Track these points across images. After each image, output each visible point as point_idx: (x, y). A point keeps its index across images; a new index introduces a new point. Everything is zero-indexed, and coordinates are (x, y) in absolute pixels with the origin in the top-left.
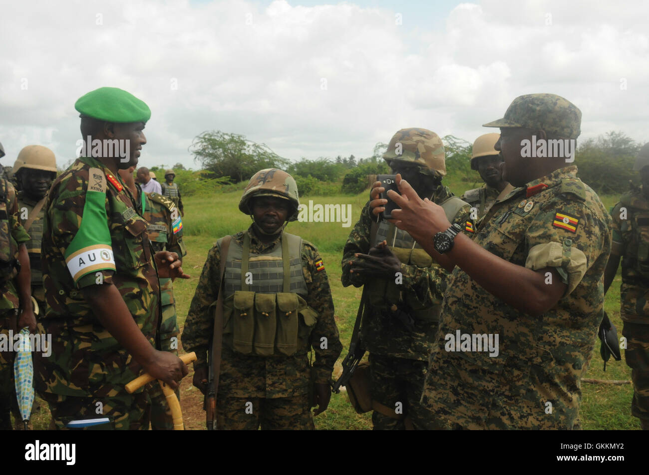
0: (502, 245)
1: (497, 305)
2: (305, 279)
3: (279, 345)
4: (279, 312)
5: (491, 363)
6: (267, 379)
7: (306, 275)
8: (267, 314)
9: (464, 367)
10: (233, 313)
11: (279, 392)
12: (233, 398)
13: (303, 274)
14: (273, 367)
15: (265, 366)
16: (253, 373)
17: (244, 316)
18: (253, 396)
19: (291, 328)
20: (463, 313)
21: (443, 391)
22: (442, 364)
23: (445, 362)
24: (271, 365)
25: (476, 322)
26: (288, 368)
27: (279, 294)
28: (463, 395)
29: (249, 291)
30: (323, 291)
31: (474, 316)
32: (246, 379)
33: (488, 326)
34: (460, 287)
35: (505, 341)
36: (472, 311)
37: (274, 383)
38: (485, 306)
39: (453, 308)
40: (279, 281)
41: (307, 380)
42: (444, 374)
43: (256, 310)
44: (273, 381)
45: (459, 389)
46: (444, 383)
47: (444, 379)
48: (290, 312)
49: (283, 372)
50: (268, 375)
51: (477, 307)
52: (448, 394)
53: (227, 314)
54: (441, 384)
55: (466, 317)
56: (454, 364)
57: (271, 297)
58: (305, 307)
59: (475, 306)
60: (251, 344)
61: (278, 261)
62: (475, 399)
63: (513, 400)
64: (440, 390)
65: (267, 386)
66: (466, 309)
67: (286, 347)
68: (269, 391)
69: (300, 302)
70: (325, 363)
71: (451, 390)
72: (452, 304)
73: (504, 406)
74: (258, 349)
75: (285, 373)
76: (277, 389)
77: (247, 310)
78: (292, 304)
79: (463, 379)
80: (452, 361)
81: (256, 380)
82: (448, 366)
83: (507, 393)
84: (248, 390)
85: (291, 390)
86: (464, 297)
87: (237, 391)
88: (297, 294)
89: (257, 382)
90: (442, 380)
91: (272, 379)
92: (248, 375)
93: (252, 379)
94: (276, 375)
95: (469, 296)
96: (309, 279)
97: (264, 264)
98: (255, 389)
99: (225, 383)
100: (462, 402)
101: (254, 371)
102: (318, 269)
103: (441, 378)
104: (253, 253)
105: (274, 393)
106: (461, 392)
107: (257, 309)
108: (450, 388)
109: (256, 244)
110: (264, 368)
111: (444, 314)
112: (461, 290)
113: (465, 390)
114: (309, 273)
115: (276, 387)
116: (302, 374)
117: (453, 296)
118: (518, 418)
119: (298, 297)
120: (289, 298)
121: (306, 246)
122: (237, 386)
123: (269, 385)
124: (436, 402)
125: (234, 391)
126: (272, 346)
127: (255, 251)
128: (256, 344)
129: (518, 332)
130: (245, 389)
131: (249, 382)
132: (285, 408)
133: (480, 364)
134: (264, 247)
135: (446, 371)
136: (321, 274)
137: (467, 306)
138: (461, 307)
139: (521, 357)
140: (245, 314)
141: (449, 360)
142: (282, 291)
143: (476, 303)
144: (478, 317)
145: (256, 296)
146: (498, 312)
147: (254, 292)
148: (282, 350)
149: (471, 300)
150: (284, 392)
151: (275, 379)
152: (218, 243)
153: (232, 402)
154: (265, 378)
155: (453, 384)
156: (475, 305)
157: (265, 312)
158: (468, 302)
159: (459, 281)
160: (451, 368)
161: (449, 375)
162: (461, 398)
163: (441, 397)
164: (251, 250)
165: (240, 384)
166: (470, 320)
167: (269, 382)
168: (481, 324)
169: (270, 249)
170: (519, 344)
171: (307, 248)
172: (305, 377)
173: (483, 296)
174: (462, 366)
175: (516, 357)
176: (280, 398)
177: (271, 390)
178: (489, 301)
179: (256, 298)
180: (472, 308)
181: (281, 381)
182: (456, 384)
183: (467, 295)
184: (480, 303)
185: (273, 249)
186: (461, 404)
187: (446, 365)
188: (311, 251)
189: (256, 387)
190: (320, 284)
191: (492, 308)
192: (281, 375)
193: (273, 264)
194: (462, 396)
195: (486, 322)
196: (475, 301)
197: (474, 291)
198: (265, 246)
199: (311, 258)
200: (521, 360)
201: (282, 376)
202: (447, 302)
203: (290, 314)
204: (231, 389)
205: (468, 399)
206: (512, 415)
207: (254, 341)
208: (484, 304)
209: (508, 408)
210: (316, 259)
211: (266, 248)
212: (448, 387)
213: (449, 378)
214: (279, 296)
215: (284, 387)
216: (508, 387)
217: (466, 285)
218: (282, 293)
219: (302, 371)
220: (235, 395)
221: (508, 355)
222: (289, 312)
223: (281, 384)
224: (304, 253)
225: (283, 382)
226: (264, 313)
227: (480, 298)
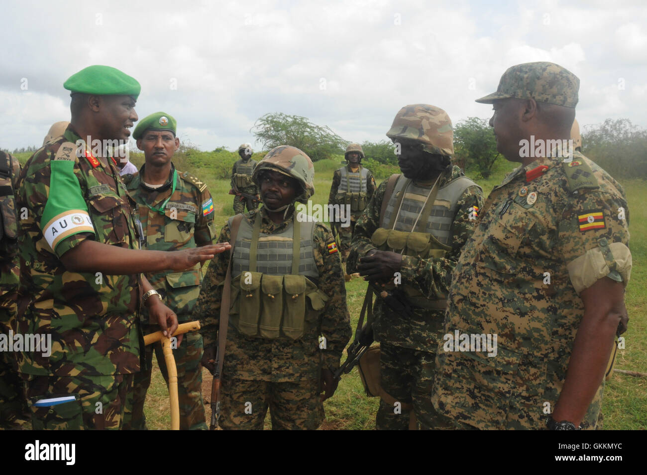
0: (504, 240)
1: (506, 301)
2: (316, 261)
3: (285, 328)
4: (285, 294)
5: (505, 363)
6: (273, 362)
7: (317, 258)
8: (273, 297)
9: (477, 369)
10: (239, 293)
11: (285, 376)
12: (239, 380)
13: (314, 257)
14: (279, 350)
15: (271, 349)
16: (260, 356)
17: (249, 297)
18: (258, 379)
19: (298, 312)
20: (470, 312)
21: (460, 395)
22: (455, 367)
23: (458, 365)
24: (277, 348)
25: (485, 320)
26: (295, 352)
27: (287, 276)
28: (480, 397)
29: (257, 271)
30: (334, 274)
31: (482, 315)
32: (252, 362)
33: (498, 324)
34: (465, 284)
35: (517, 339)
36: (479, 310)
37: (280, 367)
38: (493, 303)
39: (460, 306)
40: (288, 263)
41: (317, 365)
42: (459, 377)
43: (261, 292)
44: (280, 364)
45: (476, 391)
46: (460, 387)
47: (460, 382)
48: (297, 295)
49: (289, 355)
50: (274, 359)
51: (484, 305)
52: (465, 397)
53: (235, 294)
54: (457, 388)
55: (473, 316)
56: (468, 366)
57: (278, 279)
58: (314, 290)
59: (482, 304)
60: (256, 325)
61: (288, 242)
62: (492, 401)
63: (531, 400)
64: (456, 395)
65: (273, 369)
66: (473, 308)
67: (292, 330)
68: (274, 375)
69: (308, 284)
70: (332, 349)
71: (468, 393)
72: (458, 303)
73: (521, 408)
74: (263, 332)
75: (292, 357)
76: (284, 373)
77: (253, 291)
78: (300, 287)
79: (478, 381)
80: (466, 362)
81: (262, 362)
82: (462, 369)
83: (524, 394)
84: (254, 372)
85: (298, 375)
86: (470, 295)
87: (242, 373)
88: (306, 276)
89: (263, 365)
90: (458, 383)
91: (278, 363)
92: (254, 357)
93: (258, 362)
94: (282, 359)
95: (475, 294)
96: (319, 262)
97: (273, 244)
98: (261, 372)
99: (231, 364)
100: (480, 405)
101: (260, 353)
102: (330, 251)
103: (456, 382)
104: (263, 232)
105: (280, 378)
106: (478, 395)
107: (263, 290)
108: (467, 391)
109: (267, 223)
110: (269, 351)
111: (450, 313)
112: (466, 288)
113: (482, 392)
114: (321, 255)
115: (283, 371)
116: (310, 358)
117: (459, 294)
118: (538, 419)
119: (306, 279)
120: (297, 281)
121: (319, 228)
122: (243, 367)
123: (275, 369)
124: (454, 407)
125: (239, 372)
126: (278, 328)
127: (265, 231)
128: (261, 326)
129: (530, 328)
130: (250, 371)
131: (255, 365)
132: (292, 392)
133: (493, 365)
134: (275, 228)
135: (460, 374)
136: (333, 257)
137: (474, 305)
138: (468, 306)
139: (536, 354)
140: (251, 295)
141: (462, 361)
142: (290, 273)
143: (484, 300)
144: (486, 315)
145: (263, 277)
146: (507, 309)
147: (261, 273)
148: (287, 334)
149: (478, 298)
150: (292, 377)
151: (281, 362)
152: (229, 222)
153: (237, 384)
154: (271, 361)
155: (469, 387)
156: (481, 302)
157: (271, 294)
158: (474, 300)
159: (463, 278)
160: (465, 371)
161: (464, 377)
162: (479, 401)
163: (459, 401)
164: (262, 230)
165: (245, 366)
166: (479, 319)
167: (276, 366)
168: (490, 322)
169: (281, 229)
170: (532, 340)
171: (319, 229)
172: (314, 362)
173: (491, 293)
174: (476, 368)
175: (530, 354)
176: (287, 382)
177: (277, 373)
178: (497, 297)
179: (263, 279)
180: (479, 306)
181: (288, 365)
182: (472, 387)
183: (473, 293)
184: (487, 301)
185: (284, 229)
186: (480, 407)
187: (460, 368)
188: (324, 232)
189: (261, 370)
190: (332, 267)
191: (500, 304)
192: (287, 359)
193: (283, 245)
194: (479, 399)
195: (496, 320)
196: (482, 299)
197: (480, 288)
198: (276, 226)
199: (324, 240)
200: (536, 357)
201: (289, 360)
202: (452, 300)
203: (296, 297)
204: (236, 371)
205: (486, 402)
206: (531, 416)
207: (259, 323)
208: (492, 301)
209: (526, 409)
210: (329, 241)
211: (277, 228)
212: (465, 390)
213: (464, 381)
214: (287, 278)
215: (291, 372)
216: (524, 388)
217: (471, 282)
218: (291, 275)
219: (311, 356)
220: (241, 377)
221: (522, 353)
222: (295, 294)
223: (288, 368)
224: (316, 235)
225: (290, 366)
226: (269, 295)
227: (487, 296)
